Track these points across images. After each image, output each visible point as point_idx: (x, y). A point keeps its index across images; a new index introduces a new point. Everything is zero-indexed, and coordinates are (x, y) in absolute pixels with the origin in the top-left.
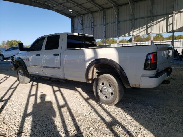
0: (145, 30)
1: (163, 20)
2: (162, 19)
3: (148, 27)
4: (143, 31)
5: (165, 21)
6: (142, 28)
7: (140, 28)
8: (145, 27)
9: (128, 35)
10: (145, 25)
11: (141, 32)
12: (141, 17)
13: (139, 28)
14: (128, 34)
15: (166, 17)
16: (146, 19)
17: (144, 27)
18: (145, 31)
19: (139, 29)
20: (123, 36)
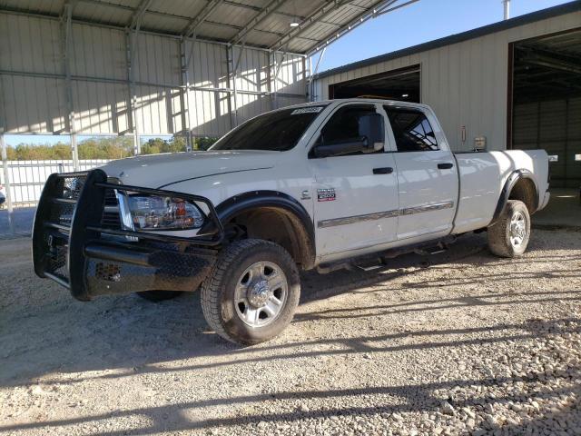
0: (108, 120)
1: (158, 99)
2: (155, 96)
3: (119, 111)
4: (104, 121)
5: (163, 103)
6: (99, 113)
7: (93, 111)
8: (108, 111)
9: (45, 131)
10: (107, 105)
11: (96, 124)
12: (100, 75)
13: (89, 109)
14: (44, 124)
15: (164, 94)
16: (110, 86)
17: (105, 108)
18: (111, 121)
19: (87, 113)
20: (21, 130)
